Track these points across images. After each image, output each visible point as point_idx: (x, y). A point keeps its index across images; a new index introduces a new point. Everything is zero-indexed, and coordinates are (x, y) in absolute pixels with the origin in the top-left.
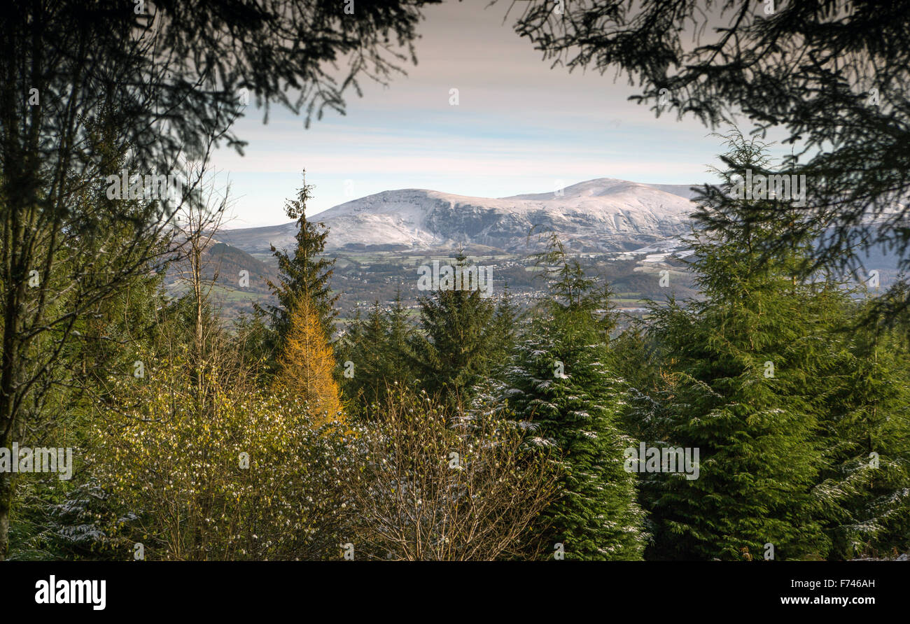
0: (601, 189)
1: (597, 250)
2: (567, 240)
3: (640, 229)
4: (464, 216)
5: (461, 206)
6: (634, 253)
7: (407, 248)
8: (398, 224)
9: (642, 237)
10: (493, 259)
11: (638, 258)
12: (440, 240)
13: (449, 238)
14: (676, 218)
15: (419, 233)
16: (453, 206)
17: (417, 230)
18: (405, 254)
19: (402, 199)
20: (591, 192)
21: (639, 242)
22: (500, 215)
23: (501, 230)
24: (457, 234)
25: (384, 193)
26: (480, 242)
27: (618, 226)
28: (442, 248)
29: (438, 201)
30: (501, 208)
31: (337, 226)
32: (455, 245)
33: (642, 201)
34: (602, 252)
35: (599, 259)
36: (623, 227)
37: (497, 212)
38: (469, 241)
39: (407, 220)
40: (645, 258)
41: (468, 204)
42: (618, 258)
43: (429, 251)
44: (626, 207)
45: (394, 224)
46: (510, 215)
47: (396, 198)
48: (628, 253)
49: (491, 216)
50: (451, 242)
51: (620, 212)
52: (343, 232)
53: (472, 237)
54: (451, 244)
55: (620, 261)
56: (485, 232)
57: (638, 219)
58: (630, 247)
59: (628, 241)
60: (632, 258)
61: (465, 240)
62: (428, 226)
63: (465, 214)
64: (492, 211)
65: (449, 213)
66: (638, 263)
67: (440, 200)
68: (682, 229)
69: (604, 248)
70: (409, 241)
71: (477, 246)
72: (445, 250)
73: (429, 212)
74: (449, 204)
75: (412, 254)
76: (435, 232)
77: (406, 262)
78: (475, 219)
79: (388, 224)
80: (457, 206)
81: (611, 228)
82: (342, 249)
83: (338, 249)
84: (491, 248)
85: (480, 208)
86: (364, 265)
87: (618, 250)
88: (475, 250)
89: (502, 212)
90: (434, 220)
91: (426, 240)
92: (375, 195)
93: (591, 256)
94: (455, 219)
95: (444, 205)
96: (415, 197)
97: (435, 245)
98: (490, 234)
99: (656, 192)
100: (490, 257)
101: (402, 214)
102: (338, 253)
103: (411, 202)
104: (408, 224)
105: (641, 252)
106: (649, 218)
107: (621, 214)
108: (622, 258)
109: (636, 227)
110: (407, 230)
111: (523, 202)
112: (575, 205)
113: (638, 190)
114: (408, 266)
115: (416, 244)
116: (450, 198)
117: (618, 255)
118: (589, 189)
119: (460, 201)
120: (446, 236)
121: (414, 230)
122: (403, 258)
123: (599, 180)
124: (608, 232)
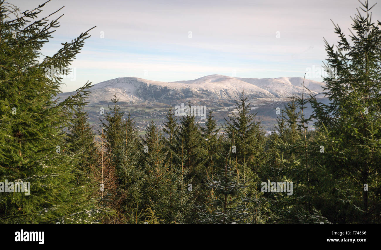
0: (214, 79)
1: (212, 106)
2: (199, 101)
3: (232, 98)
4: (153, 90)
5: (152, 85)
6: (228, 108)
7: (127, 103)
8: (123, 93)
9: (232, 101)
10: (165, 109)
11: (229, 110)
12: (142, 100)
13: (146, 99)
14: (248, 93)
15: (133, 97)
16: (148, 85)
17: (132, 96)
18: (126, 106)
19: (125, 81)
20: (210, 80)
21: (231, 103)
22: (169, 90)
23: (170, 96)
24: (150, 98)
25: (117, 79)
26: (160, 102)
27: (222, 96)
28: (143, 104)
29: (142, 83)
30: (170, 86)
31: (96, 93)
32: (149, 103)
33: (233, 85)
34: (214, 107)
35: (214, 110)
36: (224, 96)
37: (168, 89)
38: (155, 101)
39: (128, 91)
40: (233, 110)
41: (155, 84)
42: (221, 110)
43: (137, 105)
44: (225, 88)
45: (122, 93)
46: (174, 90)
47: (123, 81)
48: (226, 108)
49: (165, 90)
50: (147, 101)
51: (223, 89)
52: (98, 96)
53: (156, 99)
54: (147, 102)
55: (222, 111)
56: (162, 97)
57: (231, 93)
58: (227, 105)
59: (226, 103)
60: (227, 110)
61: (153, 101)
62: (137, 94)
63: (154, 89)
64: (166, 88)
65: (146, 88)
66: (230, 112)
67: (143, 83)
68: (250, 98)
69: (216, 106)
70: (128, 101)
71: (159, 104)
72: (144, 105)
73: (137, 88)
74: (147, 84)
75: (129, 106)
76: (140, 97)
77: (126, 110)
78: (158, 91)
79: (119, 93)
80: (150, 85)
81: (219, 97)
82: (98, 104)
83: (96, 104)
84: (165, 105)
85: (160, 86)
86: (107, 111)
87: (221, 106)
88: (158, 105)
89: (170, 88)
90: (140, 91)
91: (136, 100)
92: (113, 80)
93: (209, 109)
94: (149, 91)
95: (145, 85)
96: (131, 81)
97: (140, 103)
98: (165, 98)
99: (239, 81)
100: (164, 108)
101: (125, 88)
102: (95, 105)
103: (129, 83)
104: (128, 93)
105: (231, 107)
106: (235, 92)
107: (223, 90)
108: (223, 110)
109: (230, 97)
110: (127, 96)
111: (180, 84)
112: (203, 86)
113: (231, 80)
114: (127, 112)
115: (131, 102)
116: (147, 81)
117: (221, 109)
118: (209, 79)
119: (152, 83)
120: (145, 99)
121: (130, 96)
122: (125, 108)
123: (214, 75)
124: (217, 98)
